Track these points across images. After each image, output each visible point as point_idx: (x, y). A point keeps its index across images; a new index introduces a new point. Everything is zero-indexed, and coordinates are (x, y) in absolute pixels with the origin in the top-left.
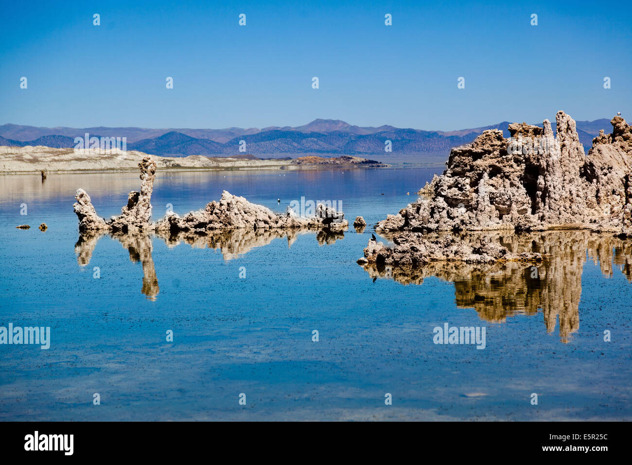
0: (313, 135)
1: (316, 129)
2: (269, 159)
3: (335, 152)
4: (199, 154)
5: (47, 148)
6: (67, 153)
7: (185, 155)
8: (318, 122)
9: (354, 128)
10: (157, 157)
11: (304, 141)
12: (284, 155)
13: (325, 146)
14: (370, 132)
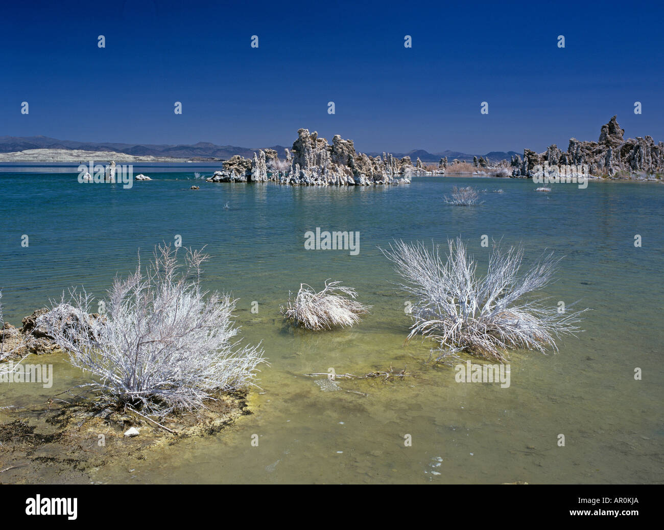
0: (198, 148)
1: (199, 146)
2: (180, 158)
3: (207, 155)
4: (149, 155)
5: (83, 151)
6: (92, 153)
7: (144, 155)
8: (200, 143)
9: (215, 146)
10: (132, 156)
11: (195, 151)
12: (186, 156)
13: (204, 153)
14: (223, 148)
